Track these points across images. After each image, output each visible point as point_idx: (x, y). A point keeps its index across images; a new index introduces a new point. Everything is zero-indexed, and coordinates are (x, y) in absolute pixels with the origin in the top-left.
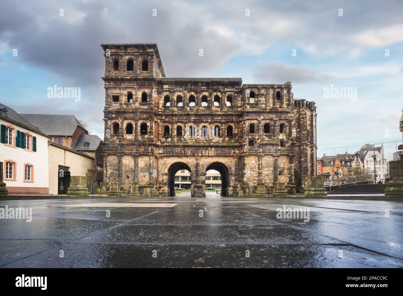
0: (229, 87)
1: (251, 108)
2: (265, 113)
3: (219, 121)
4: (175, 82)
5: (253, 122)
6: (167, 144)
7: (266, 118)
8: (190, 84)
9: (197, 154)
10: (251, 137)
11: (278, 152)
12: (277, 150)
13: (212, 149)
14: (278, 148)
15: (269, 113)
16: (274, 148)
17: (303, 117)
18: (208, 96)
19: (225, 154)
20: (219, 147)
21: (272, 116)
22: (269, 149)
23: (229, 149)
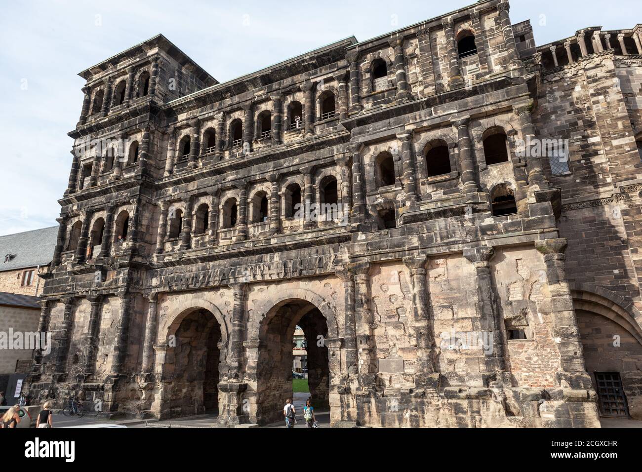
0: (321, 70)
1: (375, 107)
2: (418, 110)
3: (295, 168)
4: (196, 100)
5: (383, 147)
6: (171, 257)
7: (425, 124)
8: (229, 94)
9: (235, 278)
10: (380, 200)
11: (483, 240)
12: (479, 233)
13: (273, 257)
14: (483, 224)
15: (431, 107)
16: (463, 225)
17: (599, 87)
18: (272, 110)
19: (310, 271)
20: (291, 249)
21: (446, 113)
22: (444, 231)
23: (323, 250)
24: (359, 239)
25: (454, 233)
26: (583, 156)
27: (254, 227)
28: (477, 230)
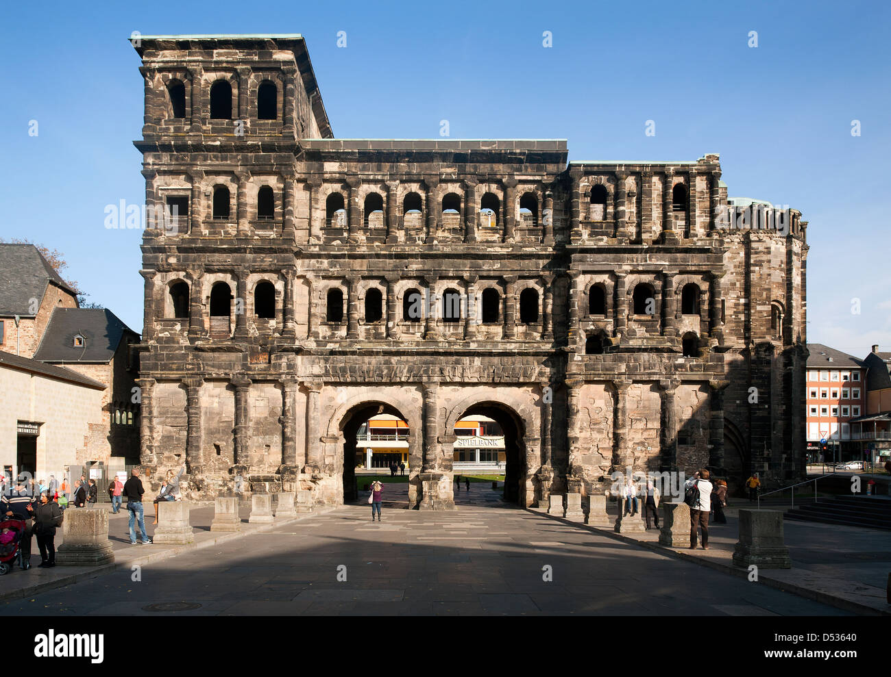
0: (526, 170)
1: (593, 238)
2: (636, 253)
3: (497, 273)
5: (599, 279)
6: (337, 345)
7: (639, 268)
8: (407, 159)
9: (429, 376)
10: (592, 327)
11: (675, 374)
12: (673, 369)
13: (474, 361)
14: (676, 362)
15: (648, 253)
16: (661, 361)
17: (758, 259)
18: (462, 195)
19: (514, 379)
20: (495, 356)
21: (658, 263)
22: (647, 363)
23: (527, 361)
24: (575, 359)
25: (655, 366)
26: (734, 312)
27: (445, 326)
28: (671, 367)
